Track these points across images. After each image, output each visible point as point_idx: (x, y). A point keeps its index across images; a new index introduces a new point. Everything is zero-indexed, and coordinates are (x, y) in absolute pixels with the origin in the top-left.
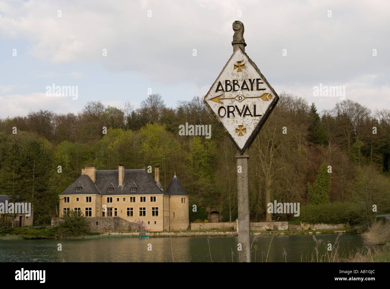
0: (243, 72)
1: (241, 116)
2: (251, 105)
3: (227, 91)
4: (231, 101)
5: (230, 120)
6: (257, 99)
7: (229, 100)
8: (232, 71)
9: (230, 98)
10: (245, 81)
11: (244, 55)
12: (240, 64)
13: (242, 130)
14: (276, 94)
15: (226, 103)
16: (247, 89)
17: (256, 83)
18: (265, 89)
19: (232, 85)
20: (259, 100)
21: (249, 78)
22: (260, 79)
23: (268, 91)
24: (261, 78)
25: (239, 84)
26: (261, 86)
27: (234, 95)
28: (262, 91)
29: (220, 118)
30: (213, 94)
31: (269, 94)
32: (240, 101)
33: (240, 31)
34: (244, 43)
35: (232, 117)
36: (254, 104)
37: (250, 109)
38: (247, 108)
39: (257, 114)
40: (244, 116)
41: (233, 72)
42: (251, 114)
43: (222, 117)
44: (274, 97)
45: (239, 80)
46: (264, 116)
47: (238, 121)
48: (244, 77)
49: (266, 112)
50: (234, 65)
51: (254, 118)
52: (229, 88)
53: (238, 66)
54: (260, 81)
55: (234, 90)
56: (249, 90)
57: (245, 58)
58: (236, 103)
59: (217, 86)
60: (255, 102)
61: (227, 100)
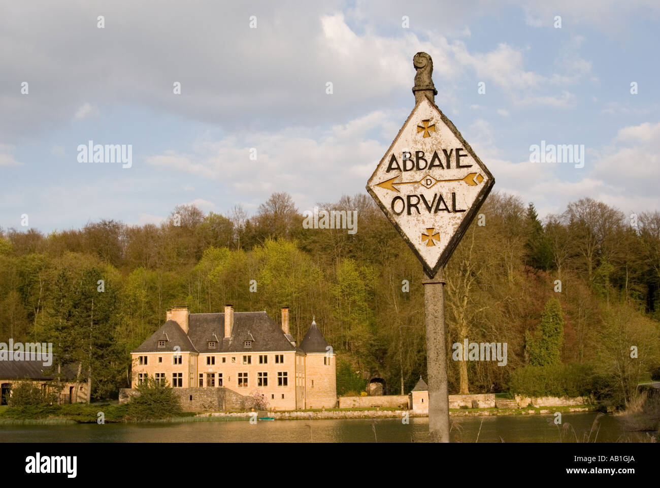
0: (432, 138)
1: (430, 213)
2: (447, 193)
3: (405, 170)
4: (413, 187)
5: (413, 218)
6: (457, 182)
7: (409, 185)
8: (414, 136)
9: (411, 181)
10: (435, 152)
11: (433, 108)
12: (426, 125)
13: (433, 236)
14: (489, 174)
15: (405, 190)
16: (441, 165)
17: (455, 156)
18: (470, 166)
19: (415, 160)
20: (461, 185)
21: (443, 147)
22: (462, 149)
23: (476, 168)
24: (464, 148)
25: (426, 158)
26: (464, 161)
27: (418, 176)
28: (466, 169)
29: (394, 216)
30: (383, 175)
31: (478, 174)
32: (428, 187)
33: (425, 69)
34: (433, 88)
35: (414, 215)
36: (453, 190)
37: (445, 200)
38: (441, 198)
39: (457, 208)
40: (436, 212)
41: (415, 138)
42: (447, 209)
43: (399, 214)
44: (486, 178)
45: (427, 151)
46: (469, 211)
47: (426, 220)
48: (434, 146)
49: (473, 205)
50: (418, 126)
51: (452, 214)
52: (409, 165)
53: (423, 128)
54: (461, 153)
55: (418, 169)
56: (443, 168)
57: (435, 113)
58: (421, 190)
59: (389, 163)
60: (454, 188)
61: (406, 185)
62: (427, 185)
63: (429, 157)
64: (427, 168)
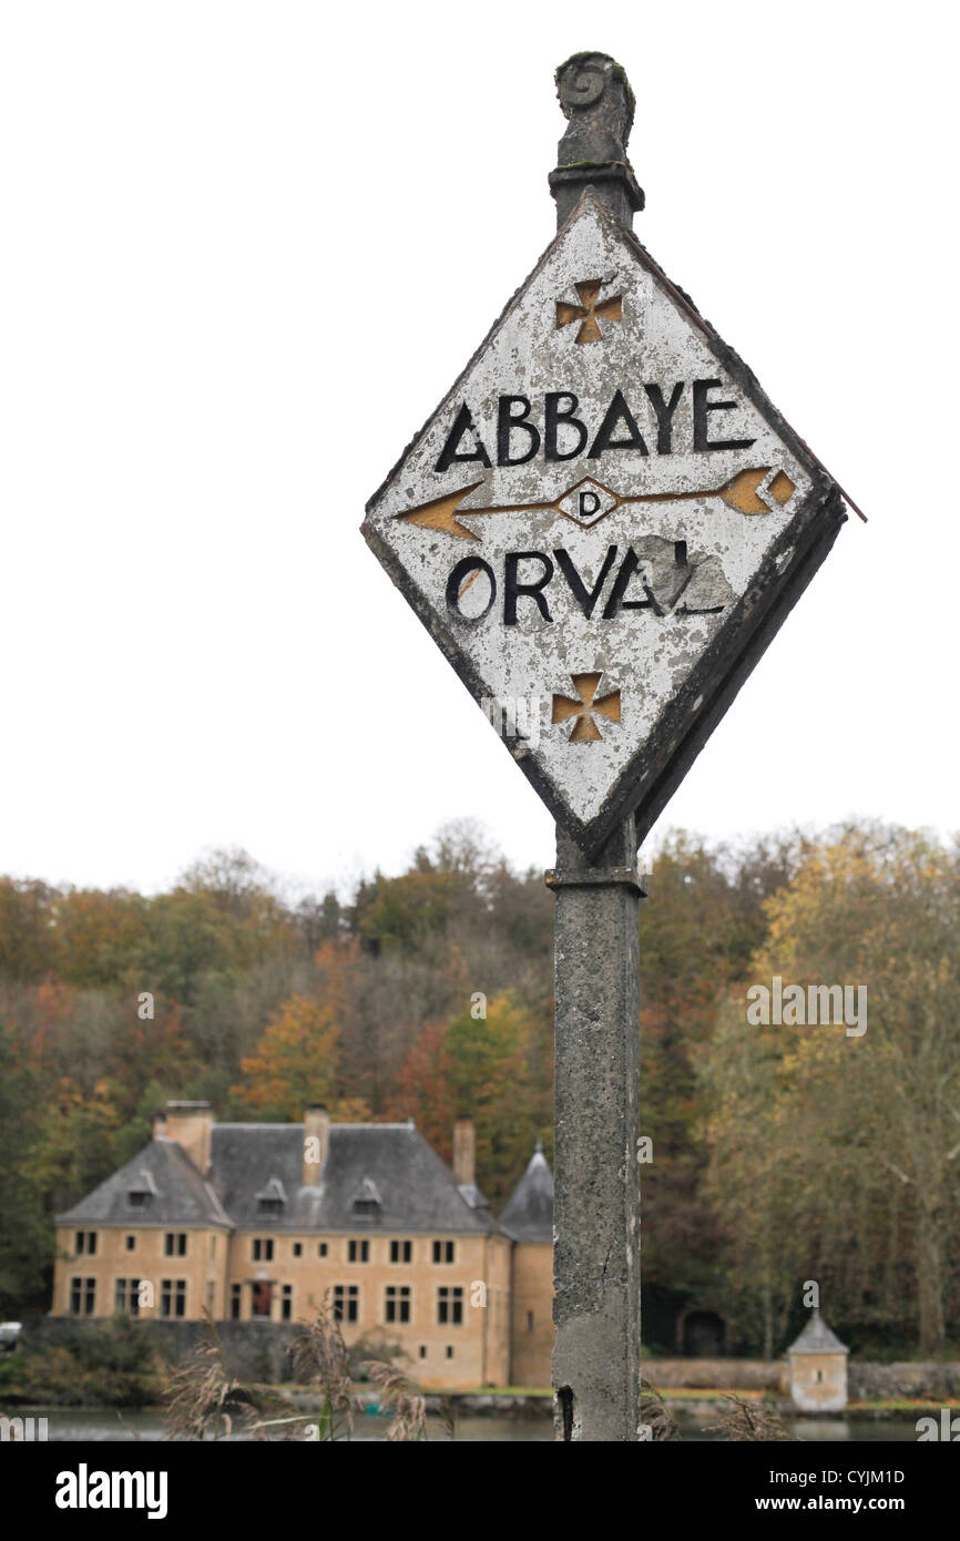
0: (608, 344)
1: (588, 616)
2: (655, 543)
3: (504, 461)
4: (528, 524)
5: (522, 638)
6: (692, 503)
7: (514, 514)
8: (542, 339)
9: (526, 501)
10: (619, 393)
11: (617, 239)
12: (591, 299)
13: (595, 703)
14: (815, 469)
15: (499, 535)
16: (636, 443)
17: (691, 407)
18: (747, 444)
19: (541, 423)
20: (709, 511)
21: (648, 375)
22: (716, 383)
23: (767, 450)
24: (724, 377)
25: (584, 416)
26: (721, 426)
27: (550, 483)
28: (729, 453)
29: (453, 630)
30: (421, 485)
31: (773, 473)
32: (588, 520)
33: (600, 111)
35: (529, 625)
36: (677, 532)
37: (647, 570)
38: (632, 563)
39: (693, 599)
40: (609, 613)
41: (546, 346)
42: (651, 603)
43: (472, 624)
44: (803, 487)
45: (587, 391)
46: (736, 611)
47: (570, 643)
48: (615, 374)
49: (754, 584)
50: (559, 304)
51: (670, 623)
52: (520, 441)
53: (578, 312)
54: (714, 395)
55: (553, 456)
56: (645, 453)
57: (622, 257)
58: (564, 533)
59: (445, 436)
60: (681, 524)
61: (504, 515)
62: (583, 513)
63: (593, 414)
64: (586, 452)
